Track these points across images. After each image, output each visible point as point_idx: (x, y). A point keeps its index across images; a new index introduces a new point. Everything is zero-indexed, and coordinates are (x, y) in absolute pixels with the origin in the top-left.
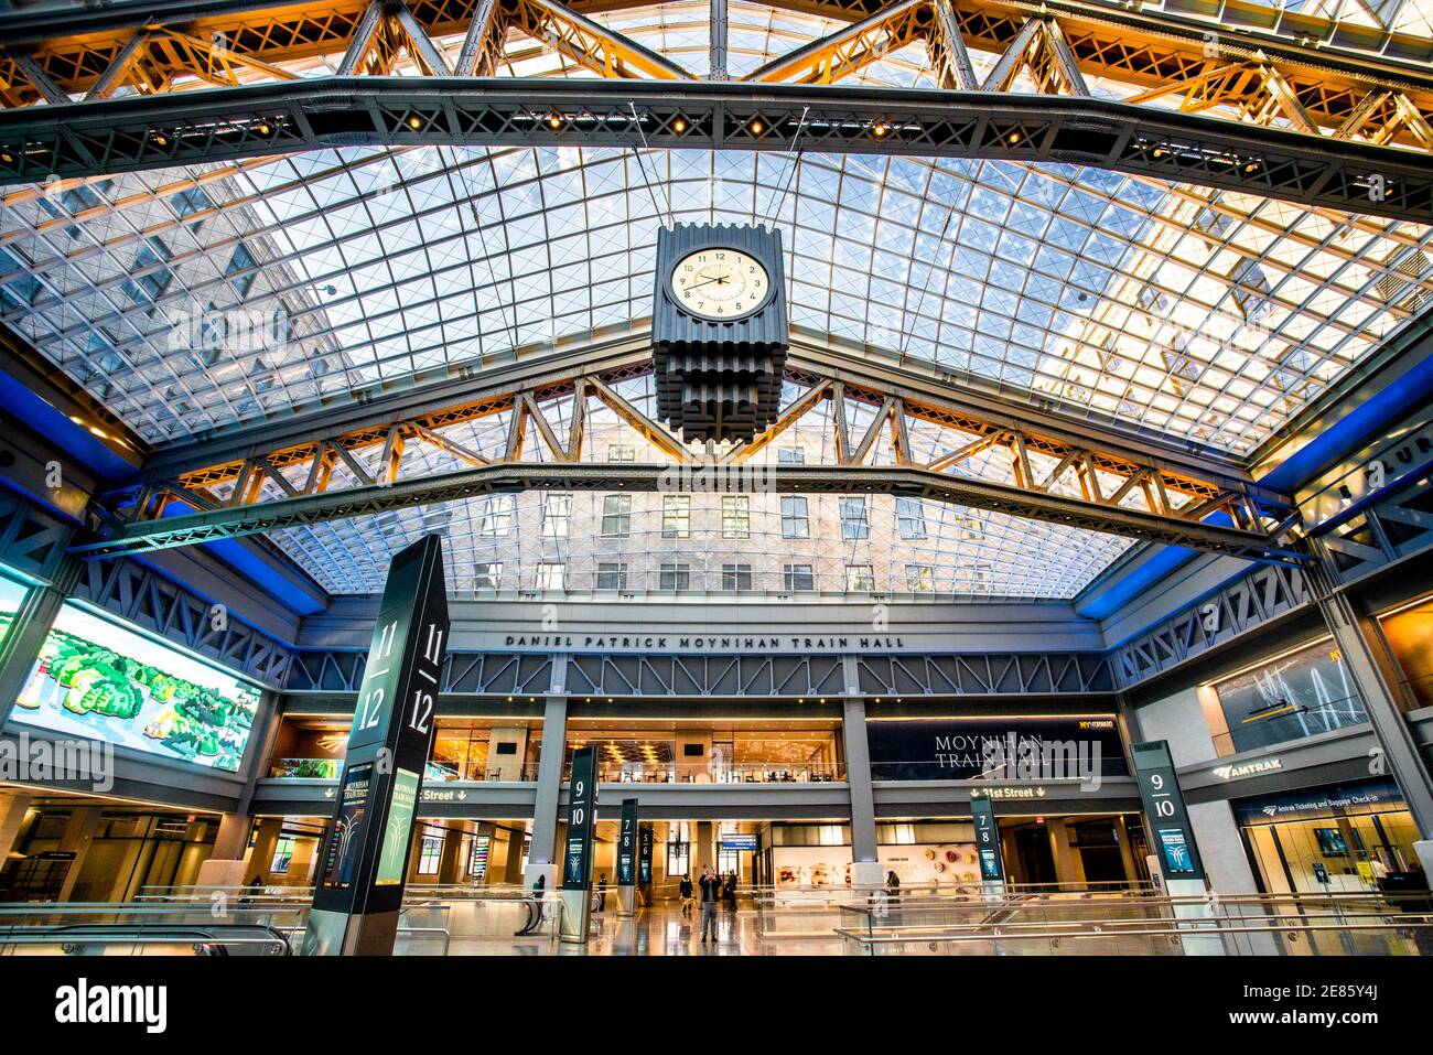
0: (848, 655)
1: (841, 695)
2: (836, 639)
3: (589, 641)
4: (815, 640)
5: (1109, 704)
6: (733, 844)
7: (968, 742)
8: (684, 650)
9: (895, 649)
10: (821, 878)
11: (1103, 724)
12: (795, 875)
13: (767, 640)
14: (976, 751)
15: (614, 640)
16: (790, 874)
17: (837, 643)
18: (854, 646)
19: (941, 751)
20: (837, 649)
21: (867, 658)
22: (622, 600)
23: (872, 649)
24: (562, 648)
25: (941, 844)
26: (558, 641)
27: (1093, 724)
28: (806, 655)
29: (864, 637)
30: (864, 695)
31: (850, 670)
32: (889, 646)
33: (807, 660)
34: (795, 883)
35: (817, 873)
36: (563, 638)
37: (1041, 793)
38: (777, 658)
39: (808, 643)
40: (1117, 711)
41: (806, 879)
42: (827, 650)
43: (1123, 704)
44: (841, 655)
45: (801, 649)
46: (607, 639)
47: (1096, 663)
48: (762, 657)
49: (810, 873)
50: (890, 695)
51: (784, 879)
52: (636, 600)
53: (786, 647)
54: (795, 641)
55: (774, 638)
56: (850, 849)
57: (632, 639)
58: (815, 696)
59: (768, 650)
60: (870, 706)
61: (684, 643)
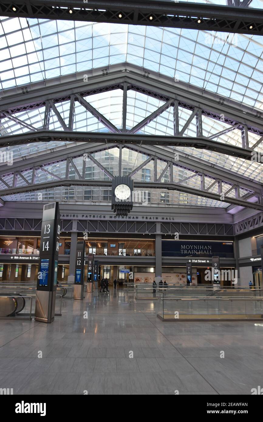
0: (158, 222)
1: (155, 233)
2: (155, 217)
3: (83, 216)
4: (149, 217)
5: (232, 238)
6: (123, 272)
7: (190, 247)
8: (111, 219)
9: (172, 221)
10: (147, 281)
11: (230, 244)
12: (140, 280)
13: (135, 217)
14: (192, 249)
15: (90, 216)
16: (139, 279)
17: (155, 218)
18: (160, 220)
19: (182, 249)
20: (155, 220)
21: (163, 223)
22: (93, 204)
23: (165, 220)
24: (75, 218)
25: (181, 273)
26: (74, 216)
27: (227, 243)
28: (146, 222)
29: (163, 217)
30: (162, 233)
31: (158, 226)
32: (170, 219)
33: (146, 223)
34: (140, 282)
35: (146, 279)
36: (76, 215)
37: (208, 261)
38: (138, 222)
39: (147, 218)
40: (234, 241)
41: (143, 281)
42: (152, 220)
43: (235, 239)
44: (156, 222)
45: (145, 220)
46: (88, 215)
47: (229, 227)
48: (133, 222)
49: (144, 279)
50: (169, 234)
51: (137, 281)
52: (97, 204)
53: (140, 219)
54: (143, 217)
55: (137, 216)
56: (155, 273)
57: (96, 216)
58: (148, 233)
59: (135, 220)
60: (163, 236)
61: (111, 217)
